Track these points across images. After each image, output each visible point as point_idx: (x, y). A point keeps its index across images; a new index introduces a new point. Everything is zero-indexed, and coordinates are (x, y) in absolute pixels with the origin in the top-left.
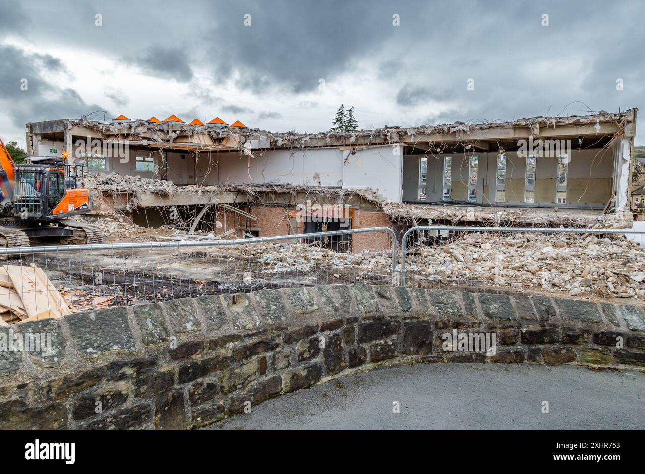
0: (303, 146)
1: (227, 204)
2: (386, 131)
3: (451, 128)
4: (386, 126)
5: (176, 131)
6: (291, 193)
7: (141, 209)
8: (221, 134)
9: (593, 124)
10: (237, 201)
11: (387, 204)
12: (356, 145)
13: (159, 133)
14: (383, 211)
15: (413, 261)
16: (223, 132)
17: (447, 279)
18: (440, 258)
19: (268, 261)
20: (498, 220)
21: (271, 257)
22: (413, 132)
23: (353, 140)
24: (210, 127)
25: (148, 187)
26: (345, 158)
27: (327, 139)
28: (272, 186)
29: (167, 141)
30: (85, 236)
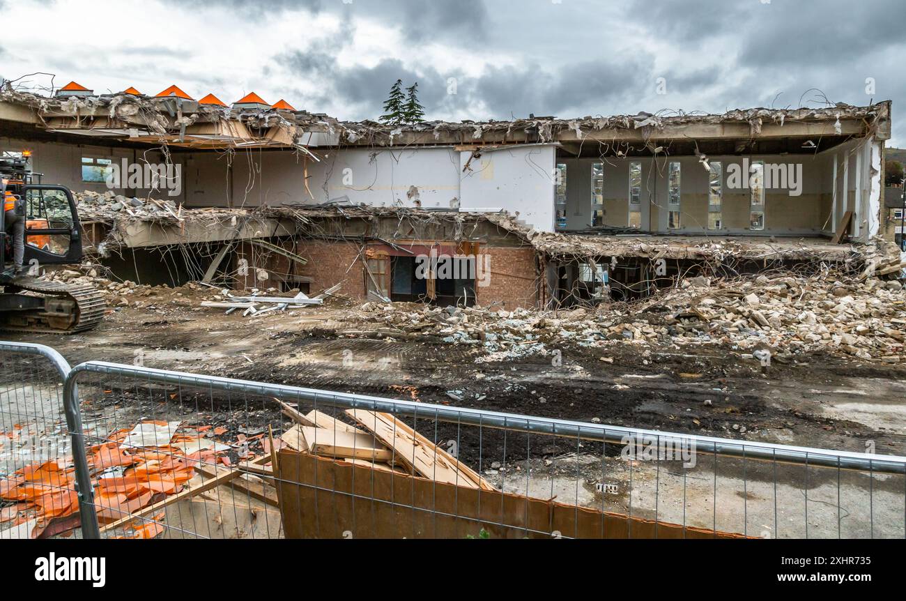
0: (391, 143)
1: (261, 238)
2: (535, 123)
3: (636, 122)
4: (531, 116)
5: (192, 114)
6: (370, 219)
7: (126, 250)
8: (267, 120)
9: (832, 120)
10: (277, 234)
12: (480, 143)
13: (161, 117)
14: (532, 246)
15: (699, 329)
16: (270, 118)
17: (779, 355)
18: (728, 321)
19: (463, 340)
20: (720, 257)
21: (463, 333)
22: (577, 126)
23: (477, 135)
24: (244, 109)
25: (134, 212)
26: (465, 164)
27: (434, 133)
28: (336, 208)
29: (175, 131)
30: (72, 309)
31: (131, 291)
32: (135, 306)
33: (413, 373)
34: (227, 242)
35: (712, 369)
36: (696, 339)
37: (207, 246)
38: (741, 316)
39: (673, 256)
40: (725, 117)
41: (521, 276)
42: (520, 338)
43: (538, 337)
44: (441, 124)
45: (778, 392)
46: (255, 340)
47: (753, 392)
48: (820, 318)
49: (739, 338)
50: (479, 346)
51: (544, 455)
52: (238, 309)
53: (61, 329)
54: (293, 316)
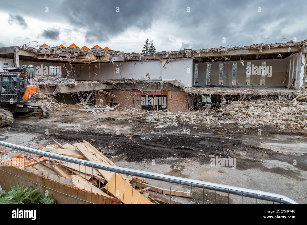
0: (141, 59)
1: (101, 90)
2: (185, 51)
3: (219, 50)
4: (184, 49)
5: (78, 52)
6: (135, 83)
7: (61, 94)
8: (101, 54)
9: (288, 47)
10: (107, 88)
11: (186, 88)
12: (168, 59)
13: (69, 53)
14: (184, 91)
15: (229, 118)
16: (102, 53)
17: (254, 127)
18: (240, 116)
19: (152, 121)
20: (245, 94)
21: (152, 119)
22: (199, 52)
23: (167, 56)
24: (94, 50)
25: (63, 83)
26: (164, 65)
27: (154, 56)
28: (124, 80)
29: (73, 58)
30: (41, 111)
31: (61, 106)
32: (61, 110)
33: (133, 131)
34: (91, 91)
35: (229, 131)
36: (228, 121)
37: (85, 92)
38: (244, 114)
39: (230, 94)
40: (250, 47)
41: (181, 101)
42: (171, 121)
43: (176, 120)
44: (156, 53)
45: (248, 139)
46: (91, 121)
47: (239, 139)
48: (272, 115)
49: (241, 121)
50: (157, 123)
51: (162, 157)
52: (90, 111)
53: (39, 117)
54: (105, 113)
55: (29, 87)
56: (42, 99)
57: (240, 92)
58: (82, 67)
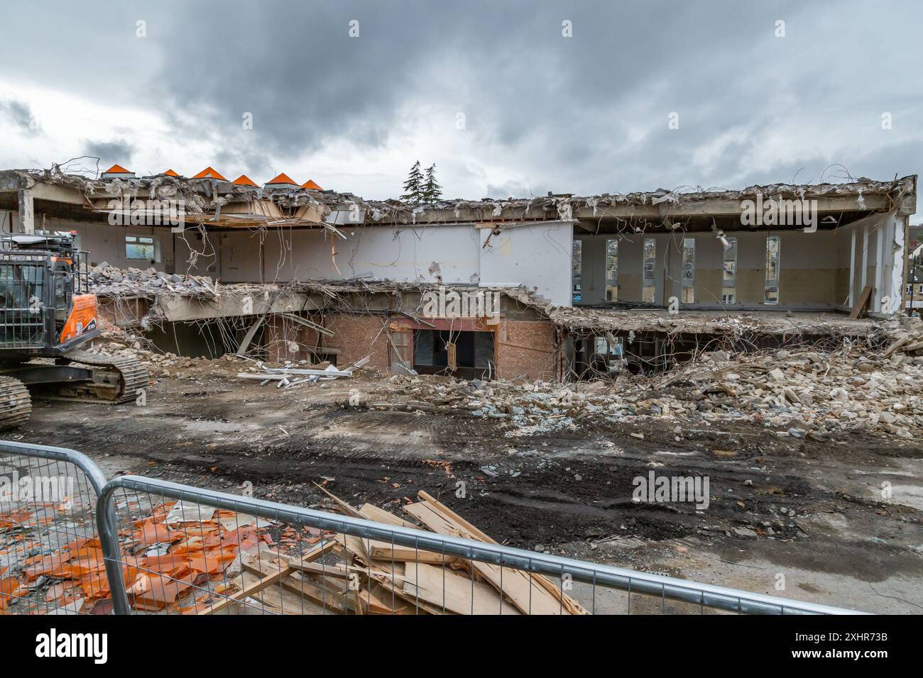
0: (414, 221)
1: (292, 312)
2: (554, 200)
3: (653, 198)
4: (550, 193)
5: (226, 194)
6: (394, 294)
7: (167, 324)
8: (297, 200)
9: (854, 196)
10: (306, 308)
11: (554, 309)
12: (500, 221)
13: (198, 197)
14: (550, 320)
15: (729, 405)
16: (300, 197)
17: (815, 432)
18: (757, 397)
19: (491, 414)
20: (739, 331)
21: (491, 407)
22: (595, 203)
23: (497, 212)
24: (275, 189)
25: (174, 288)
26: (486, 240)
27: (455, 211)
28: (361, 284)
29: (211, 211)
30: (118, 381)
31: (172, 363)
32: (176, 377)
33: (445, 447)
34: (260, 316)
35: (746, 447)
36: (727, 415)
37: (242, 319)
38: (770, 392)
39: (691, 330)
40: (744, 193)
41: (539, 348)
42: (547, 412)
43: (565, 411)
44: (461, 202)
45: (821, 472)
46: (289, 411)
47: (793, 472)
48: (851, 395)
49: (771, 414)
50: (508, 420)
51: (587, 538)
52: (272, 381)
54: (325, 388)
55: (77, 301)
56: (107, 340)
57: (720, 324)
58: (225, 241)
